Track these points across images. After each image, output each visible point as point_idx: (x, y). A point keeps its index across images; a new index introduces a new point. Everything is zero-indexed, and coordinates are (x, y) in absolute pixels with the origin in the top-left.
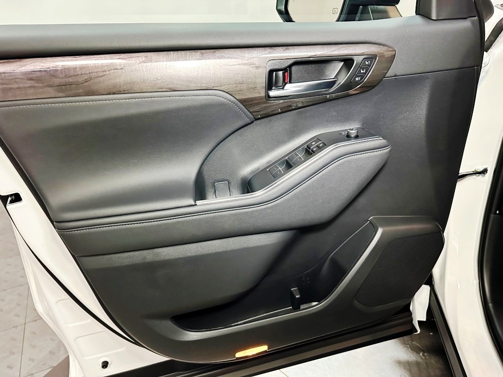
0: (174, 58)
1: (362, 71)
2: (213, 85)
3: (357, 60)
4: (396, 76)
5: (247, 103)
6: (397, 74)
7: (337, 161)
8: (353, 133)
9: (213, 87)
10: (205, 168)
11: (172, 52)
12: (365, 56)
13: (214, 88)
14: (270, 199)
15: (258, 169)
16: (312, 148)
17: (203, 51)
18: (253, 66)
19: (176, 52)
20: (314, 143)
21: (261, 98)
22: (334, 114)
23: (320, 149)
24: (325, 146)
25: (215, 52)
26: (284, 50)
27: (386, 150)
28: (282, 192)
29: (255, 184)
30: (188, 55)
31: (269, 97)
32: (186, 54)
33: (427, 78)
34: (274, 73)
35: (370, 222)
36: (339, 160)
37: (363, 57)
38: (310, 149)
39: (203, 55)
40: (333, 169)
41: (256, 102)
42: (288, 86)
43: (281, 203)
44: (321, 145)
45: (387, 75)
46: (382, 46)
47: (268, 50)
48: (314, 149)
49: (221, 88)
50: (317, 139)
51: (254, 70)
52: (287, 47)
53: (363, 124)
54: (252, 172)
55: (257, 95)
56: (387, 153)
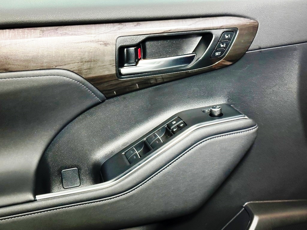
0: (10, 37)
1: (222, 46)
2: (55, 64)
3: (217, 34)
4: (260, 49)
5: (96, 81)
6: (262, 47)
7: (199, 144)
8: (217, 111)
9: (56, 66)
10: (50, 154)
11: (7, 30)
12: (225, 30)
13: (57, 68)
14: (124, 189)
15: (112, 152)
16: (172, 128)
17: (44, 28)
18: (101, 43)
19: (12, 30)
20: (174, 122)
21: (111, 76)
22: (196, 89)
23: (180, 129)
24: (186, 125)
25: (57, 29)
26: (135, 26)
27: (253, 130)
28: (138, 180)
29: (109, 170)
30: (26, 33)
31: (121, 74)
32: (24, 32)
33: (295, 49)
34: (125, 49)
35: (245, 209)
36: (201, 143)
37: (222, 31)
38: (170, 129)
39: (43, 32)
40: (195, 152)
41: (106, 80)
42: (142, 62)
43: (138, 194)
44: (182, 125)
45: (251, 48)
46: (242, 19)
47: (117, 26)
48: (174, 130)
49: (65, 67)
50: (178, 117)
51: (102, 47)
52: (138, 23)
53: (228, 100)
54: (106, 156)
55: (107, 73)
56: (254, 133)
